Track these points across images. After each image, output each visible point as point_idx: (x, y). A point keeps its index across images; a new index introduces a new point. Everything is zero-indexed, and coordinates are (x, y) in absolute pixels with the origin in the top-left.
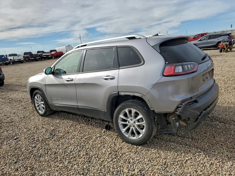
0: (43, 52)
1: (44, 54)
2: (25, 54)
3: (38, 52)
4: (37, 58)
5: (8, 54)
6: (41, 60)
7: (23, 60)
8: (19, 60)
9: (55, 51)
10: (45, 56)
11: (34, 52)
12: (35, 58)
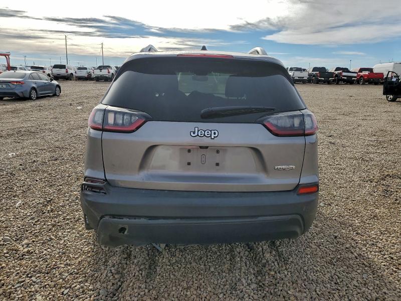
0: (346, 70)
1: (344, 74)
2: (315, 69)
3: (338, 69)
4: (330, 79)
5: (290, 67)
6: (338, 84)
7: (306, 78)
8: (301, 77)
9: (371, 70)
10: (346, 78)
11: (331, 68)
12: (326, 79)
